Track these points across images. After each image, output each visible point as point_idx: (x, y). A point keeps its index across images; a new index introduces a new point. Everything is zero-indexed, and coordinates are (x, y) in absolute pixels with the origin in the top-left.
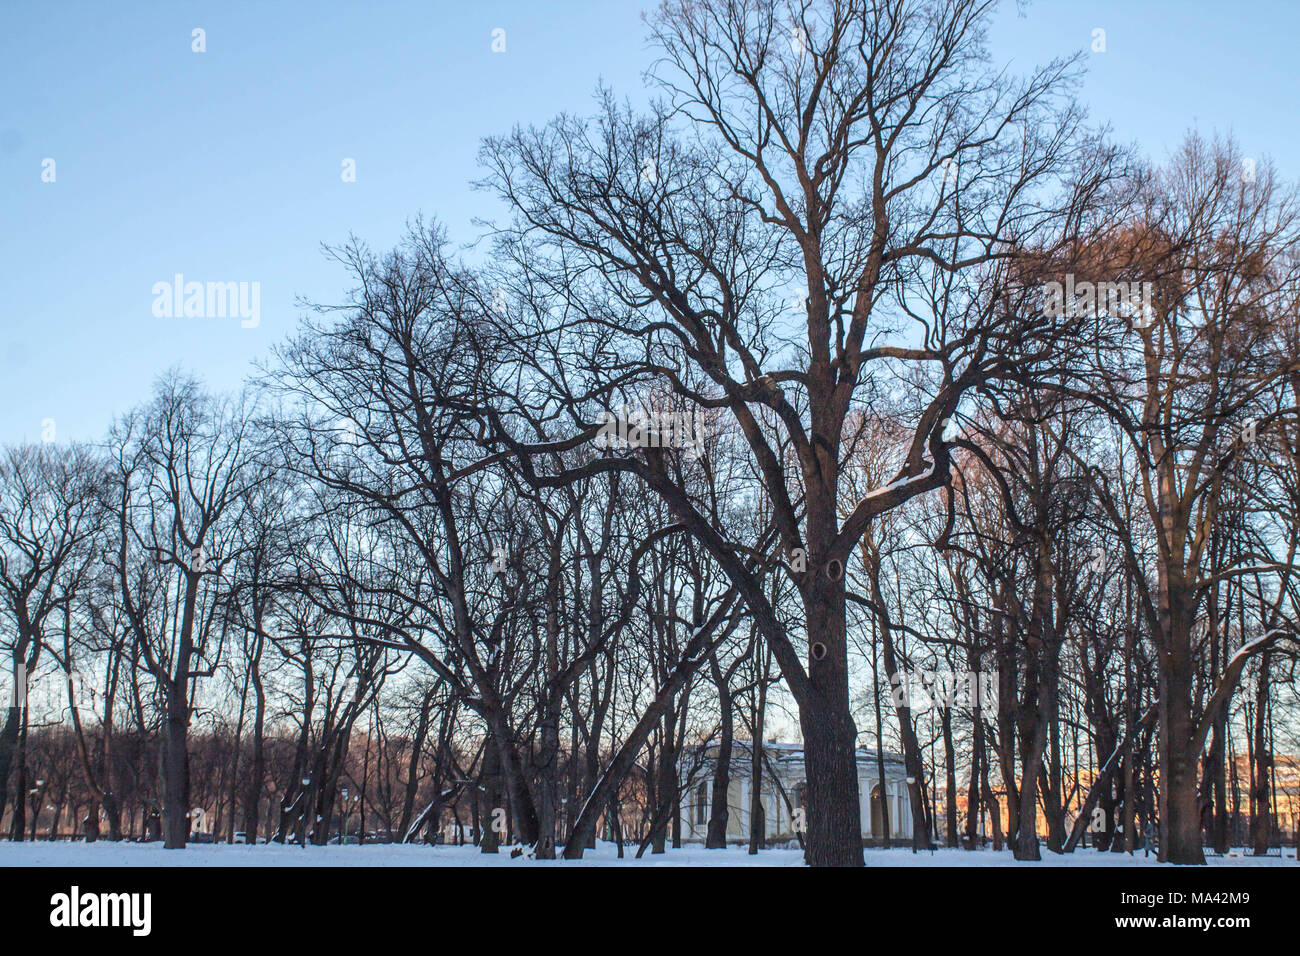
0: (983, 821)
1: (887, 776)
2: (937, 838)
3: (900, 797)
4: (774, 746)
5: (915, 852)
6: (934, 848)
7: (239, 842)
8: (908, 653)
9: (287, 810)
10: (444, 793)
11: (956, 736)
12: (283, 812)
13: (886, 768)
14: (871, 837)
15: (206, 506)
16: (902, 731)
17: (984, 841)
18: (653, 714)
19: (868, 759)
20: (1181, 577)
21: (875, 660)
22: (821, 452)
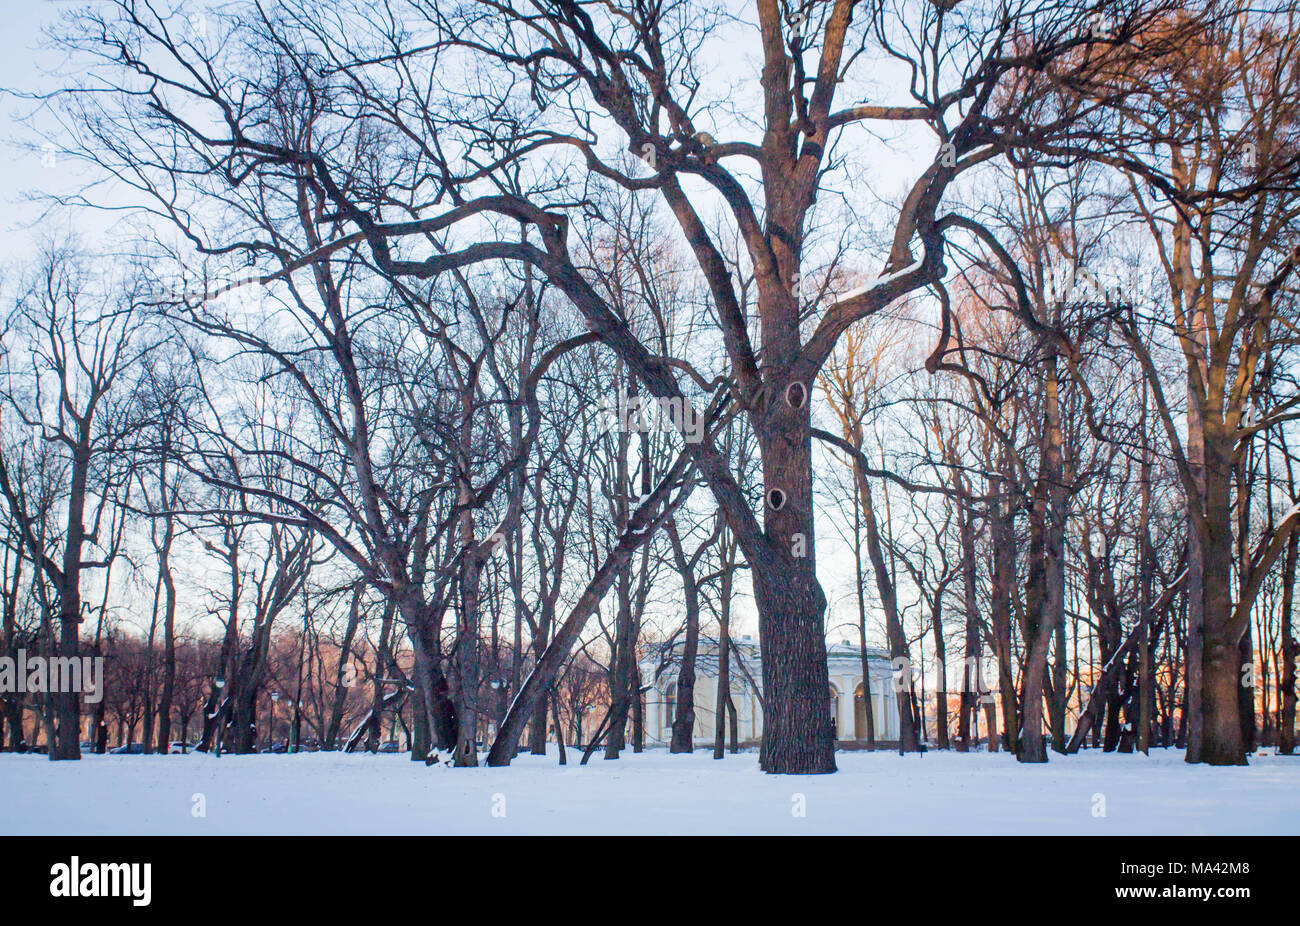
0: (975, 721)
1: (871, 673)
2: (926, 740)
3: (886, 696)
4: (748, 642)
5: (902, 754)
6: (923, 749)
7: (176, 752)
8: (894, 537)
9: (211, 716)
10: (386, 697)
11: (947, 629)
12: (206, 719)
13: (871, 664)
14: (854, 739)
15: (96, 375)
16: (888, 627)
17: (977, 742)
18: (592, 596)
19: (852, 655)
20: (1220, 427)
21: (858, 546)
22: (777, 245)
